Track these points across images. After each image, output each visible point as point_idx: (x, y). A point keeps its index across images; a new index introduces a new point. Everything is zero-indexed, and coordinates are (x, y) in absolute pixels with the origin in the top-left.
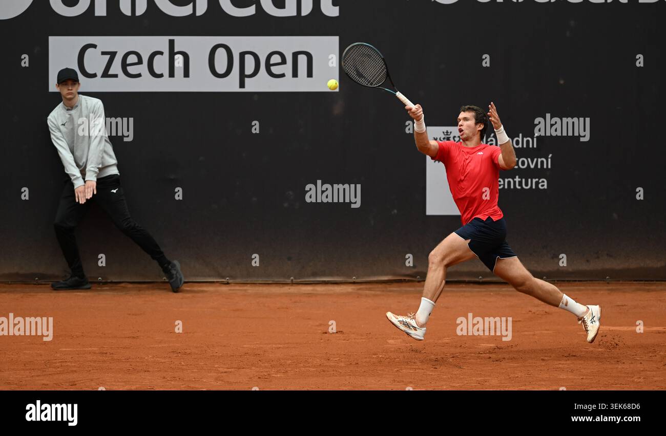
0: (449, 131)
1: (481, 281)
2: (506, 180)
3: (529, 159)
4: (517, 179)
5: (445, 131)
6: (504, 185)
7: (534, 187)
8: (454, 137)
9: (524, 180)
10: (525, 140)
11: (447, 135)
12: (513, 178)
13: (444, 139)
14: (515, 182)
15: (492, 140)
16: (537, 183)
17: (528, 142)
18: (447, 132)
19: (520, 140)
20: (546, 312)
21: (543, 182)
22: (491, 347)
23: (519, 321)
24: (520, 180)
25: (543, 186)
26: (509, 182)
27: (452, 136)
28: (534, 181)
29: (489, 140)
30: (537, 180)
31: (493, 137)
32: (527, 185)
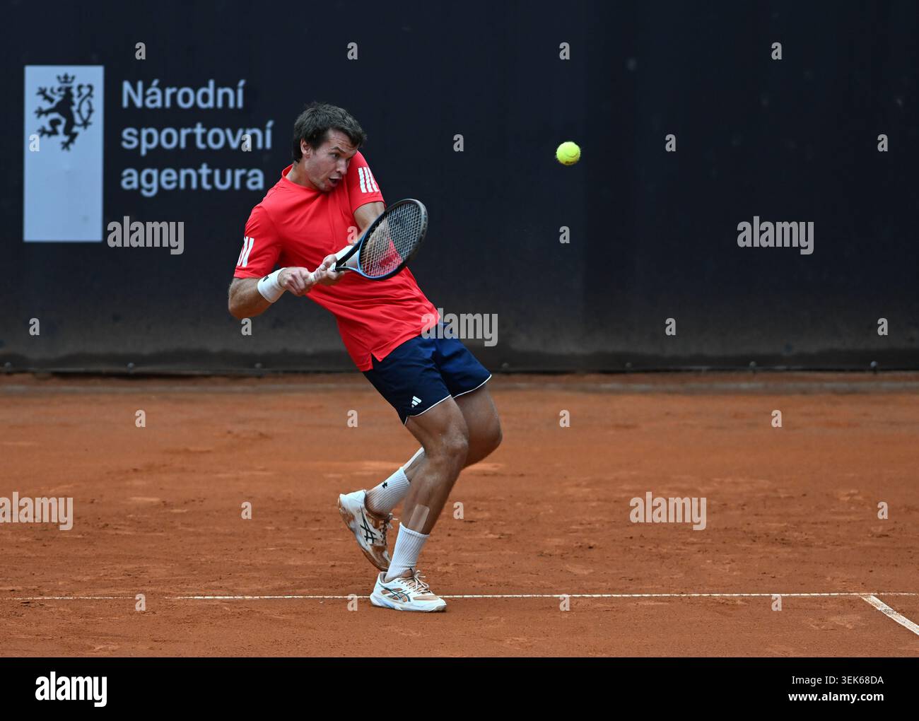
0: (70, 75)
1: (132, 371)
2: (183, 173)
3: (229, 132)
4: (204, 171)
5: (62, 75)
6: (178, 181)
7: (237, 185)
8: (80, 87)
9: (217, 173)
10: (221, 92)
11: (66, 82)
12: (197, 167)
13: (60, 90)
14: (199, 177)
15: (154, 94)
16: (244, 179)
17: (226, 96)
18: (66, 77)
19: (210, 91)
20: (261, 435)
21: (255, 175)
22: (152, 502)
23: (209, 452)
24: (209, 171)
25: (255, 183)
26: (188, 177)
27: (75, 84)
28: (238, 173)
29: (149, 92)
30: (243, 171)
31: (158, 86)
32: (223, 181)
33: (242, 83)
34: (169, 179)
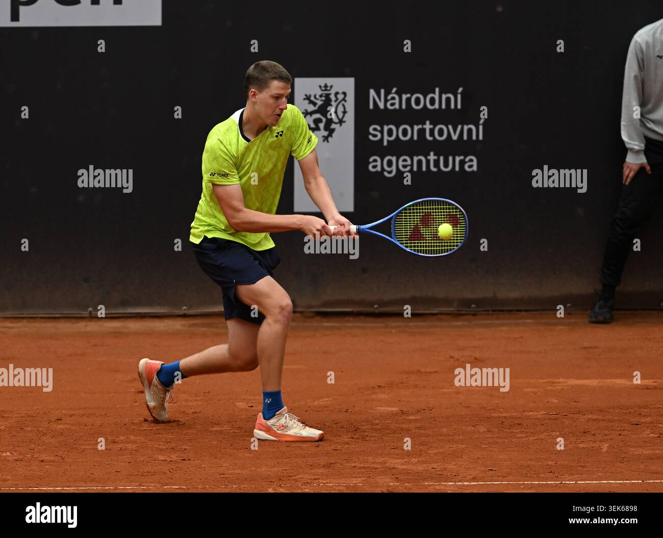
0: (329, 85)
1: (377, 311)
2: (416, 159)
3: (450, 127)
4: (432, 157)
5: (323, 85)
6: (412, 165)
7: (457, 169)
8: (337, 94)
9: (442, 158)
10: (444, 97)
11: (326, 90)
12: (426, 155)
13: (321, 96)
14: (428, 162)
15: (393, 98)
16: (462, 163)
17: (448, 100)
18: (326, 86)
19: (437, 97)
20: (476, 359)
21: (471, 160)
22: (392, 411)
23: (435, 372)
24: (436, 158)
25: (470, 166)
26: (420, 162)
27: (333, 92)
28: (458, 159)
29: (389, 97)
30: (462, 157)
31: (396, 93)
32: (446, 165)
33: (460, 90)
34: (405, 163)
